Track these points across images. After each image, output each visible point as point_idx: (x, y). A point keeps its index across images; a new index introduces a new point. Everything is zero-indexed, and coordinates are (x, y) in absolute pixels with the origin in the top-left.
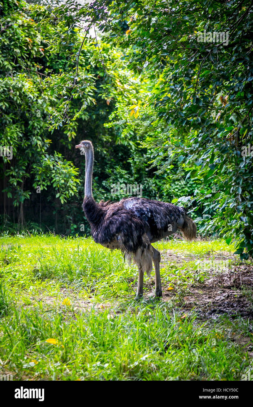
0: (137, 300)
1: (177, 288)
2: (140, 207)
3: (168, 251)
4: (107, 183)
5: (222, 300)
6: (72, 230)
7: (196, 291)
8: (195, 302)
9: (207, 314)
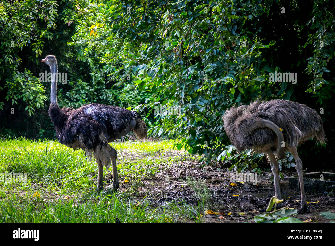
0: (98, 191)
1: (132, 180)
2: (98, 112)
3: (124, 151)
4: (71, 94)
5: (170, 190)
6: (41, 134)
7: (149, 183)
8: (148, 192)
9: (157, 202)
